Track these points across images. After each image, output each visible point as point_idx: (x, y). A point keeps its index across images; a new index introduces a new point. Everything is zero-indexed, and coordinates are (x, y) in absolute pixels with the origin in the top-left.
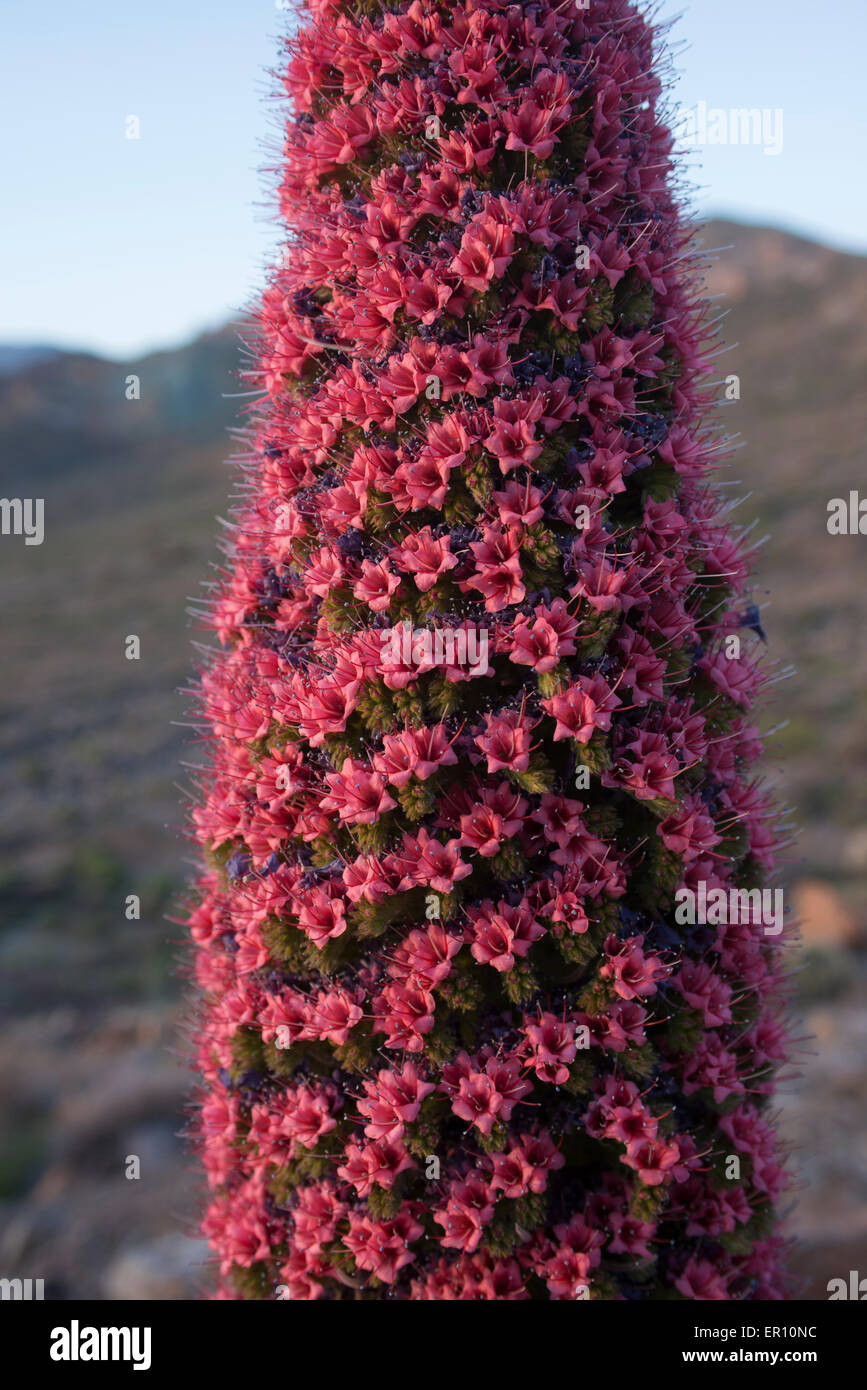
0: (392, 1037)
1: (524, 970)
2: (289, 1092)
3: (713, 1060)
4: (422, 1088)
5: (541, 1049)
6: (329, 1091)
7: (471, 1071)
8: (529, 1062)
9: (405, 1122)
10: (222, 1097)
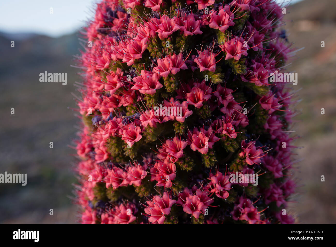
0: (159, 182)
1: (212, 154)
2: (116, 208)
4: (171, 202)
5: (217, 185)
6: (132, 206)
7: (190, 195)
8: (213, 191)
9: (165, 215)
10: (90, 212)
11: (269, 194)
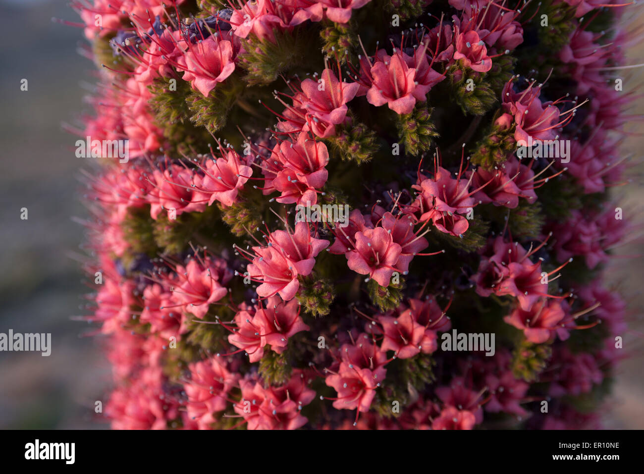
0: (284, 194)
1: (425, 115)
2: (179, 269)
3: (585, 230)
4: (316, 244)
5: (438, 202)
6: (218, 264)
7: (365, 228)
8: (426, 217)
9: (301, 278)
10: (116, 283)
11: (567, 237)
